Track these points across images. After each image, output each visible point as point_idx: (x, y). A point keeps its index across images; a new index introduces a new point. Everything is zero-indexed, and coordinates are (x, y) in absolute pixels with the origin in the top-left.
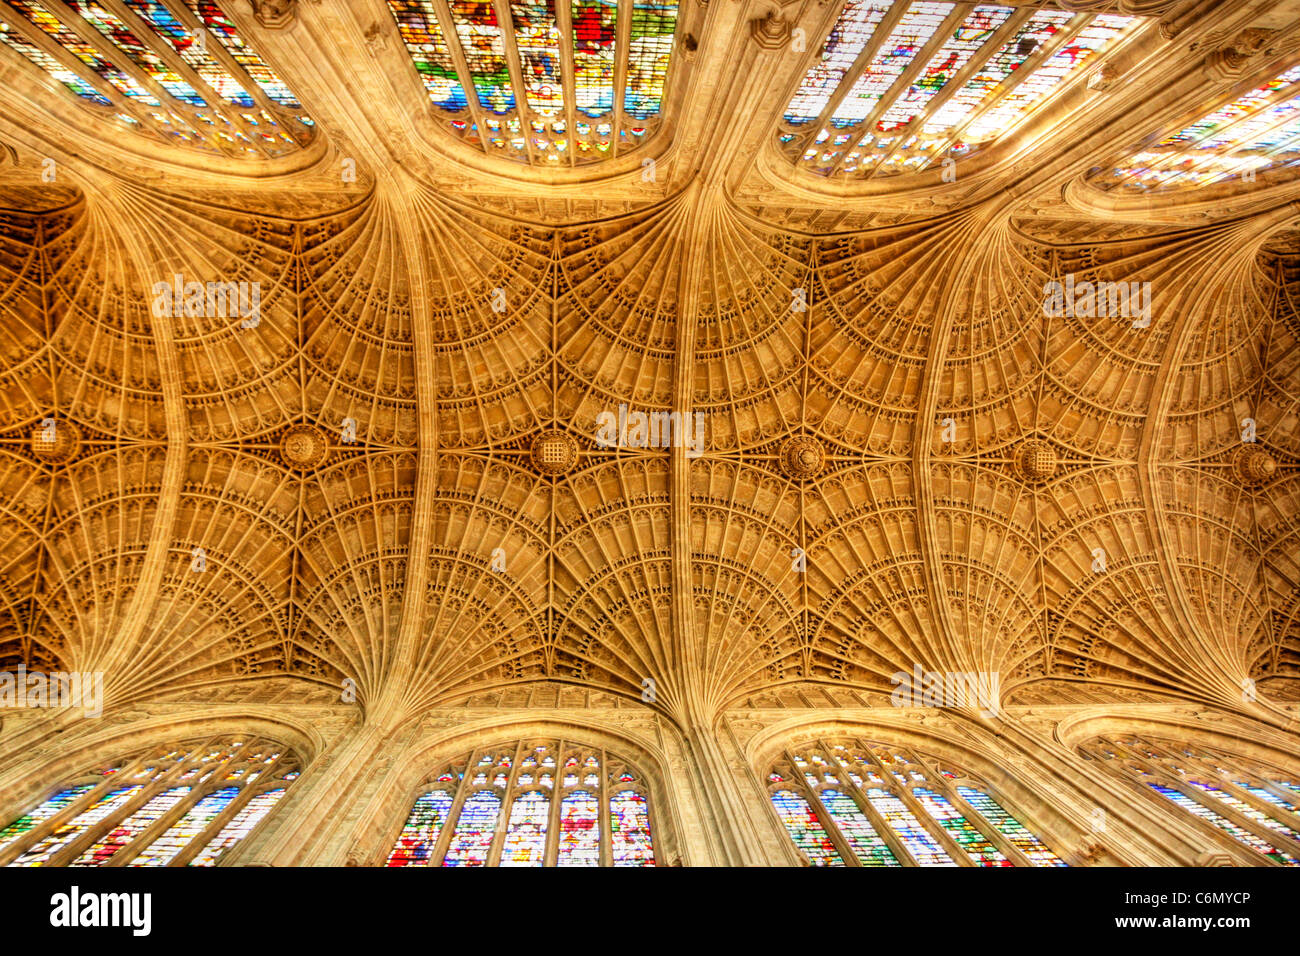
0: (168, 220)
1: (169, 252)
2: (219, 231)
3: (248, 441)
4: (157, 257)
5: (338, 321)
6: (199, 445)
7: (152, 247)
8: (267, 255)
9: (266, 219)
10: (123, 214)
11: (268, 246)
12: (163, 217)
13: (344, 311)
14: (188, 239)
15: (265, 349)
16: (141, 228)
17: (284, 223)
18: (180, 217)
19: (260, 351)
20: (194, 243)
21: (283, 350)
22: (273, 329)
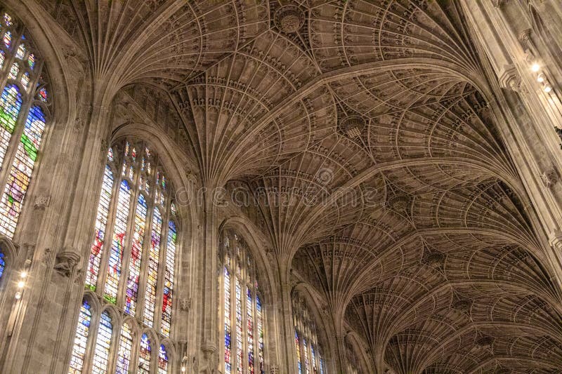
0: (210, 151)
1: (226, 141)
2: (199, 126)
3: (303, 48)
4: (232, 143)
5: (205, 47)
6: (319, 69)
7: (228, 149)
8: (195, 97)
9: (178, 108)
10: (220, 172)
11: (191, 100)
12: (210, 154)
13: (196, 48)
14: (213, 137)
15: (246, 69)
16: (222, 159)
17: (174, 98)
18: (205, 147)
19: (249, 71)
20: (214, 134)
21: (241, 60)
22: (233, 71)
